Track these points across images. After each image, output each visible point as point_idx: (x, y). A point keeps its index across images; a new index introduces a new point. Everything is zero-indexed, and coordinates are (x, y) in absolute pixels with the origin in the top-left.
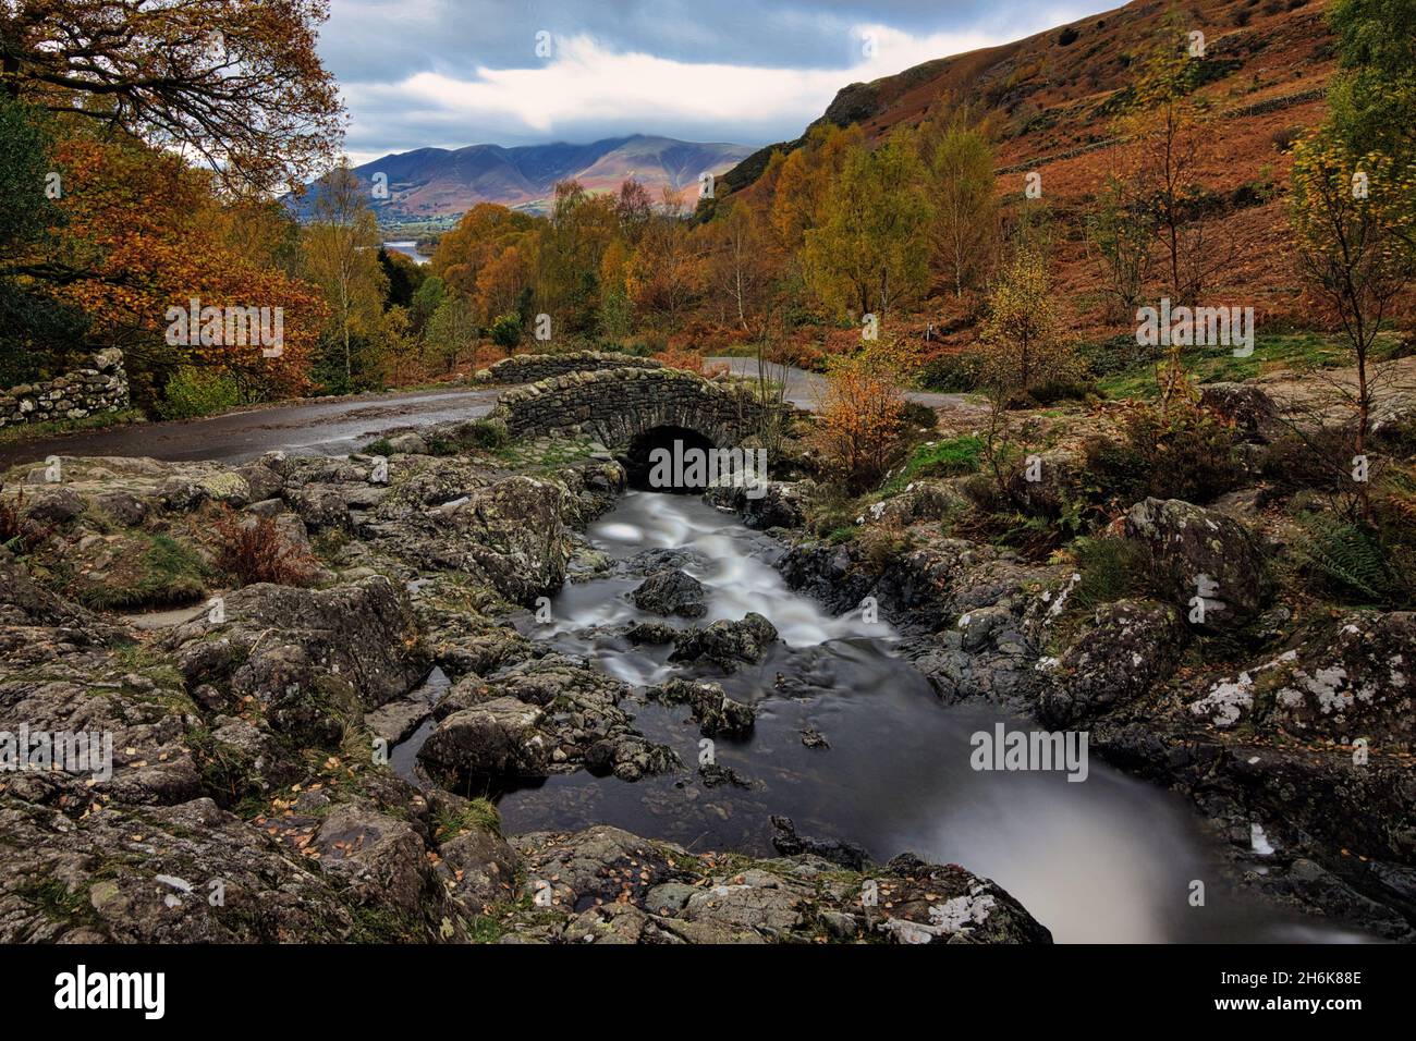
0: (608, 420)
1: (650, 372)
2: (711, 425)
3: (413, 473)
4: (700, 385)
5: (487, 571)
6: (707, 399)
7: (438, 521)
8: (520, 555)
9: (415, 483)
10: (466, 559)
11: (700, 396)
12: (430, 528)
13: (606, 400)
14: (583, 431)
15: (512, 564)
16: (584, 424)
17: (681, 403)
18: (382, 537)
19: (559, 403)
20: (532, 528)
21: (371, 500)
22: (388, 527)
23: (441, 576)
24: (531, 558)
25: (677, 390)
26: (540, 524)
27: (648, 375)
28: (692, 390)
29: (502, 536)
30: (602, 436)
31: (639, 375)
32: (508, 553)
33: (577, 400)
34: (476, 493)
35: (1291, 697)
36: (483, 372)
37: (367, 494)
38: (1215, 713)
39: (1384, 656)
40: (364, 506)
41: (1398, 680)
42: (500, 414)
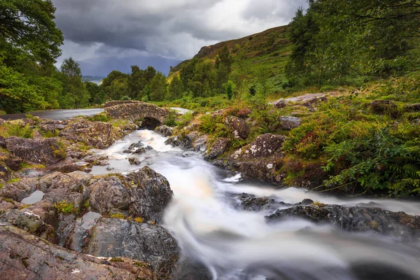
0: (134, 115)
1: (143, 104)
2: (159, 117)
4: (156, 107)
5: (91, 143)
6: (158, 111)
7: (79, 132)
8: (100, 139)
9: (75, 124)
10: (86, 140)
11: (156, 110)
12: (77, 134)
13: (133, 111)
14: (127, 117)
15: (98, 141)
17: (151, 112)
18: (64, 136)
20: (103, 133)
22: (66, 133)
23: (78, 143)
24: (103, 140)
25: (150, 108)
26: (106, 132)
28: (154, 109)
29: (96, 135)
30: (132, 119)
32: (97, 138)
33: (126, 110)
34: (91, 126)
35: (247, 152)
36: (103, 104)
37: (62, 126)
38: (234, 156)
39: (263, 141)
40: (60, 129)
41: (264, 146)
42: (105, 112)
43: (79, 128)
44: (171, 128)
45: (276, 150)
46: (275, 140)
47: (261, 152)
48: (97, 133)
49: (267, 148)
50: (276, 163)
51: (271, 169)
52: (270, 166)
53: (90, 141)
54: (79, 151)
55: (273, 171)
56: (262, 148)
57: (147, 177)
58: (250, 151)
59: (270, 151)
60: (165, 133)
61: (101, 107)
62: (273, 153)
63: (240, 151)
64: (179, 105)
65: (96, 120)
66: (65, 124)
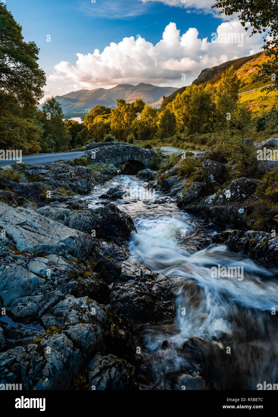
0: (115, 158)
1: (126, 145)
2: (143, 160)
3: (56, 167)
4: (140, 149)
5: (71, 187)
6: (142, 153)
7: (60, 177)
8: (80, 184)
9: (56, 169)
10: (66, 185)
11: (140, 152)
12: (58, 178)
13: (114, 153)
14: (108, 161)
15: (78, 186)
16: (108, 159)
17: (134, 154)
18: (47, 181)
19: (101, 154)
20: (83, 178)
21: (45, 172)
22: (48, 178)
23: (59, 188)
24: (82, 184)
25: (133, 150)
26: (85, 177)
27: (125, 146)
28: (137, 150)
29: (76, 180)
30: (113, 162)
31: (123, 146)
32: (77, 183)
33: (107, 153)
34: (71, 171)
35: (221, 196)
36: (84, 147)
37: (44, 171)
38: (208, 201)
39: (236, 186)
40: (43, 174)
41: (238, 190)
42: (85, 156)
43: (60, 173)
44: (155, 172)
45: (250, 195)
46: (250, 184)
47: (234, 197)
48: (77, 178)
49: (241, 192)
50: (247, 208)
51: (242, 214)
52: (241, 211)
53: (70, 185)
54: (60, 195)
55: (244, 216)
56: (236, 193)
57: (110, 211)
58: (224, 196)
59: (244, 196)
60: (147, 177)
61: (82, 150)
62: (247, 197)
63: (213, 196)
64: (171, 144)
65: (76, 164)
66: (48, 169)
